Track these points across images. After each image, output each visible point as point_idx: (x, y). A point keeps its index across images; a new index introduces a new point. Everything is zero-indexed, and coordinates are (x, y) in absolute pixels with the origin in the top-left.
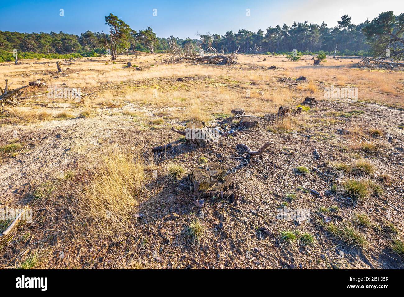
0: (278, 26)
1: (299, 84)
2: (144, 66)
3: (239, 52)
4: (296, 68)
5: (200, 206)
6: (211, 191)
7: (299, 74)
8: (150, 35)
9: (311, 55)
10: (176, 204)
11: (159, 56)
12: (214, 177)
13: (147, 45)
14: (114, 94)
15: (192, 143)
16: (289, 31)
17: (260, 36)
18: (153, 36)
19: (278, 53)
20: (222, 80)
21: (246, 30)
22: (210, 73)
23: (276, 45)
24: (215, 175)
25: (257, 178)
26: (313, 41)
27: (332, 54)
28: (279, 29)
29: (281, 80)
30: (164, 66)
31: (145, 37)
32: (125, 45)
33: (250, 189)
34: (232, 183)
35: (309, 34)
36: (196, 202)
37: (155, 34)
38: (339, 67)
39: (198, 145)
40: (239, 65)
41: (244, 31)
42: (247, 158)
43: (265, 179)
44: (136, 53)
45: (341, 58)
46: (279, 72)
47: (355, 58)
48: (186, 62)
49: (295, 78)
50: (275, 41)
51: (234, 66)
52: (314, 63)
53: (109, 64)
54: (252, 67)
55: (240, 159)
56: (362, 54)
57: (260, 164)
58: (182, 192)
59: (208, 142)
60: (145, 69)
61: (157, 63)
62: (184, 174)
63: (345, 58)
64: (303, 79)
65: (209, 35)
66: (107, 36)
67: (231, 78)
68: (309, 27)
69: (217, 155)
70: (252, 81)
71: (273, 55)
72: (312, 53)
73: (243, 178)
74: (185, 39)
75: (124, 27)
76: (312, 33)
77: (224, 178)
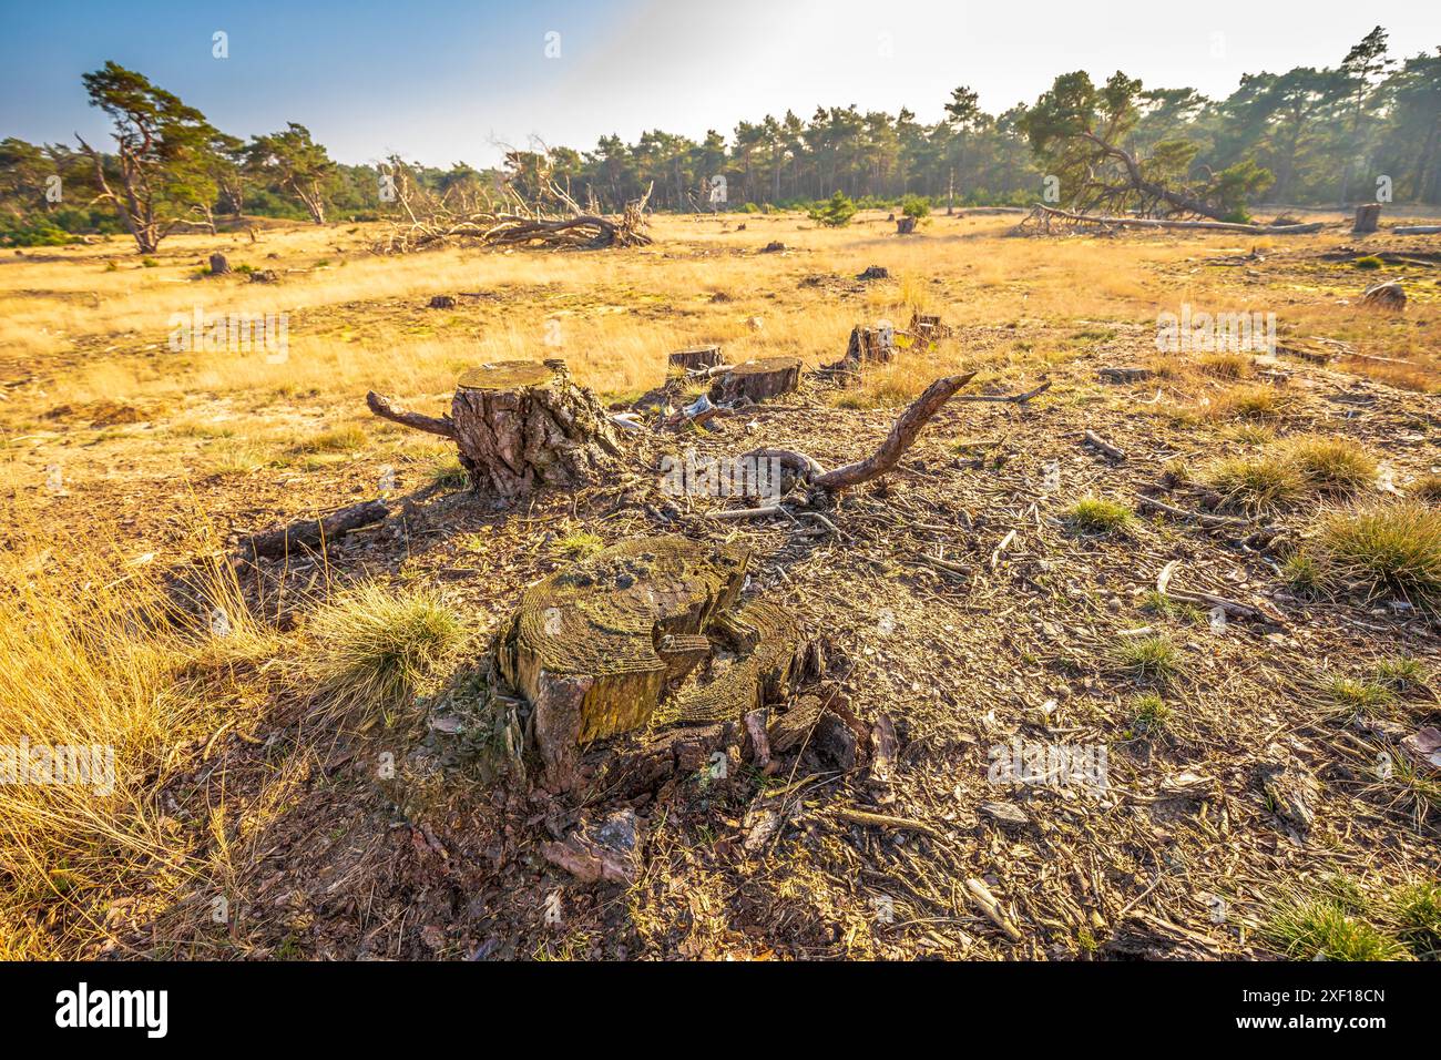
0: (769, 120)
1: (868, 289)
2: (285, 267)
3: (652, 207)
4: (849, 246)
5: (612, 868)
6: (677, 734)
7: (861, 262)
8: (302, 152)
9: (882, 208)
10: (405, 894)
11: (351, 232)
12: (680, 625)
13: (293, 191)
14: (142, 376)
15: (504, 472)
16: (808, 136)
17: (714, 153)
18: (317, 156)
19: (780, 206)
20: (608, 294)
21: (666, 132)
22: (556, 277)
23: (770, 182)
24: (682, 609)
25: (915, 592)
26: (882, 167)
27: (942, 204)
28: (775, 128)
29: (813, 282)
30: (372, 264)
31: (282, 162)
32: (193, 191)
33: (911, 660)
34: (803, 646)
35: (865, 144)
36: (577, 850)
37: (324, 150)
38: (970, 238)
39: (539, 480)
40: (658, 247)
41: (658, 135)
42: (813, 504)
43: (961, 590)
44: (249, 223)
45: (970, 213)
46: (795, 261)
47: (1007, 212)
48: (462, 247)
49: (853, 274)
50: (767, 167)
51: (642, 250)
52: (896, 229)
53: (122, 269)
54: (702, 251)
55: (778, 516)
56: (1023, 202)
57: (892, 520)
58: (448, 790)
59: (590, 456)
60: (289, 278)
61: (341, 255)
62: (461, 645)
63: (979, 213)
64: (875, 274)
65: (539, 151)
66: (107, 159)
67: (638, 287)
68: (865, 122)
69: (651, 514)
70: (714, 289)
71: (766, 213)
72: (882, 203)
73: (843, 604)
74: (447, 168)
75: (181, 117)
76: (877, 139)
77: (740, 622)
